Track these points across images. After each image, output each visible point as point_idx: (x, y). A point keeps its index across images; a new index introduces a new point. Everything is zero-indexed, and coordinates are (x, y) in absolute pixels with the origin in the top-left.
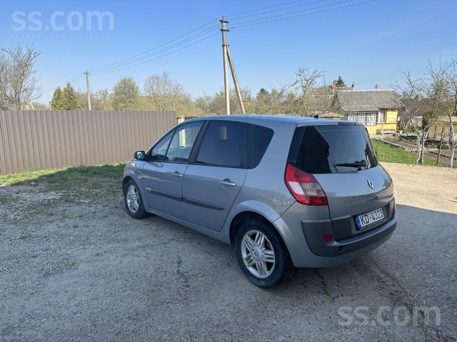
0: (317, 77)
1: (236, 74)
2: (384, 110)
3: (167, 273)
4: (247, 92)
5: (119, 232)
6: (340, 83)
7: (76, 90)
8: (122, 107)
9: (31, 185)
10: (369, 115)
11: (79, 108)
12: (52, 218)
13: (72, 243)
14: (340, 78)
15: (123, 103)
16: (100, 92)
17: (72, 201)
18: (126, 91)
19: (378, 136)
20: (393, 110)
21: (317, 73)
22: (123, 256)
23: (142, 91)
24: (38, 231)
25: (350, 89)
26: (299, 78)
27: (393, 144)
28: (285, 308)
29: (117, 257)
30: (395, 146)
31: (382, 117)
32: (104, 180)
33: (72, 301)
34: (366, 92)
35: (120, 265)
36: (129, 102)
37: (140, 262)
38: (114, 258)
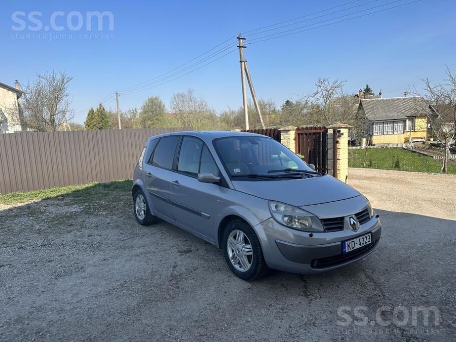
0: (338, 87)
1: (254, 88)
2: (412, 118)
3: (162, 276)
4: (271, 105)
5: (127, 240)
6: (368, 91)
7: (107, 110)
8: (150, 124)
9: (58, 199)
10: (396, 123)
11: (111, 126)
12: (72, 228)
13: (84, 250)
14: (367, 86)
15: (151, 121)
16: (130, 111)
17: (92, 214)
18: (153, 109)
19: (406, 144)
20: (421, 116)
21: (338, 83)
22: (127, 261)
23: (169, 108)
24: (58, 240)
25: (377, 97)
26: (319, 89)
27: (422, 152)
28: (263, 307)
29: (121, 262)
30: (424, 155)
31: (411, 124)
32: (123, 193)
33: (74, 299)
34: (393, 100)
35: (122, 269)
36: (156, 119)
37: (140, 267)
38: (118, 262)
